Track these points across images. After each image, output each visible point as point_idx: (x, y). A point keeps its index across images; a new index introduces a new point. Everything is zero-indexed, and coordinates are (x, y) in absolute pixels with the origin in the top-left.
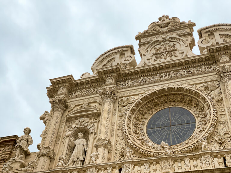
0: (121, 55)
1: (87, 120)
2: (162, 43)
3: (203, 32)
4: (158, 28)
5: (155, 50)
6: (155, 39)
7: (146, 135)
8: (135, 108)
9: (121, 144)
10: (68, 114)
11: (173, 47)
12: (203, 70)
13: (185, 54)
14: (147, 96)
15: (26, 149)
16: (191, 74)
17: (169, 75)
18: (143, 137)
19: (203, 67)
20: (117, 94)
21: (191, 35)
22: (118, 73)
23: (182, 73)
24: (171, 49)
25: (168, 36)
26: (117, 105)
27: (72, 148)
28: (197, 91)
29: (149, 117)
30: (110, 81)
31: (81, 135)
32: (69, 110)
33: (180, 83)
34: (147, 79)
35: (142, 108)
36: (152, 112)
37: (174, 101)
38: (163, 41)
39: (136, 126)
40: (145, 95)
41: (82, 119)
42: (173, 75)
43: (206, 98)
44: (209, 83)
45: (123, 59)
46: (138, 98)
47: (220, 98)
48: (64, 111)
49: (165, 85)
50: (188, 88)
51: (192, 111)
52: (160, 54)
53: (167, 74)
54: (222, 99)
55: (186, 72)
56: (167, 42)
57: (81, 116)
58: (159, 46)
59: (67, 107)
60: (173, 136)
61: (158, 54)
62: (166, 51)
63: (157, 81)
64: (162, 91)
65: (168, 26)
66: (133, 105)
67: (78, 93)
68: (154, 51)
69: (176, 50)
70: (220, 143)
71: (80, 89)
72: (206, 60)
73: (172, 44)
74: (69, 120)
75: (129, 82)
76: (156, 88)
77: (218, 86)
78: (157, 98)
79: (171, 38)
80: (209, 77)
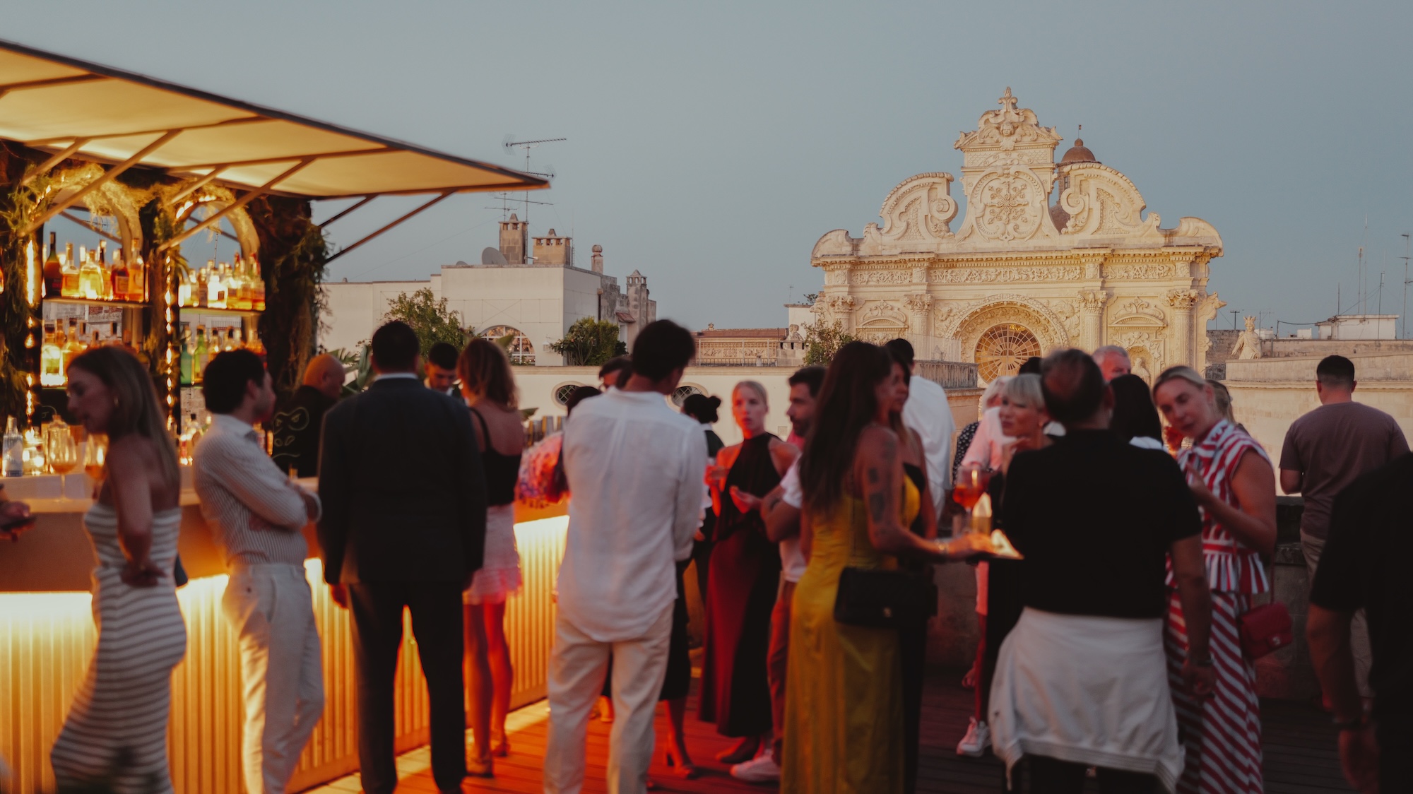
2: (1003, 179)
3: (1072, 174)
4: (997, 135)
5: (991, 193)
6: (991, 165)
8: (959, 329)
10: (859, 322)
11: (1021, 194)
12: (1061, 274)
13: (1038, 220)
14: (978, 310)
16: (1042, 278)
19: (1061, 267)
20: (931, 301)
22: (931, 260)
23: (1030, 273)
24: (1018, 199)
25: (1016, 163)
26: (931, 316)
28: (1047, 316)
29: (978, 336)
30: (920, 274)
32: (856, 308)
33: (1025, 292)
34: (977, 274)
35: (968, 324)
36: (983, 328)
37: (1014, 315)
38: (1004, 175)
40: (974, 308)
41: (880, 333)
42: (1017, 275)
45: (935, 206)
46: (963, 308)
47: (1075, 332)
48: (851, 314)
49: (1004, 293)
50: (1034, 307)
52: (999, 208)
53: (1008, 271)
54: (1078, 336)
55: (1036, 274)
57: (880, 330)
58: (998, 184)
59: (852, 306)
61: (995, 206)
62: (1007, 204)
63: (993, 281)
64: (999, 305)
65: (1014, 133)
66: (955, 321)
67: (866, 276)
68: (988, 198)
71: (868, 270)
72: (1067, 259)
73: (1018, 184)
74: (860, 331)
75: (948, 274)
76: (988, 293)
77: (1077, 310)
78: (991, 310)
79: (1018, 172)
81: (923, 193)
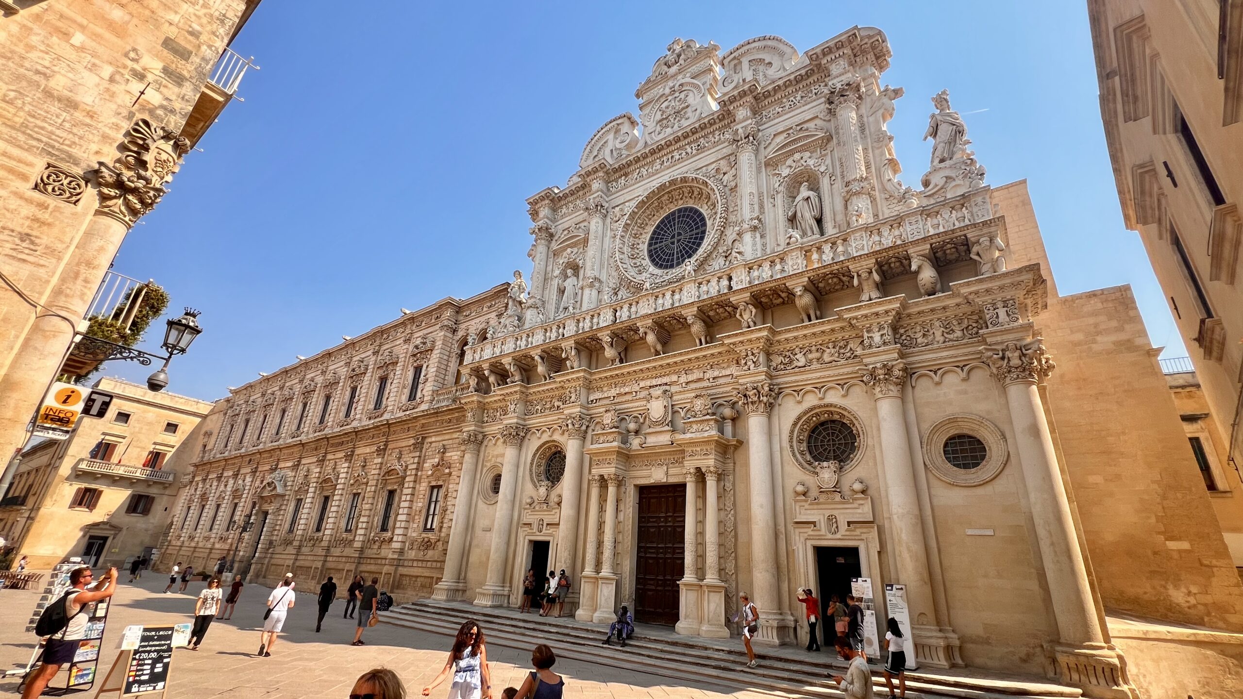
0: (616, 133)
1: (575, 250)
2: (670, 98)
3: (726, 62)
4: (666, 68)
5: (660, 113)
6: (661, 92)
7: (647, 258)
8: (628, 222)
9: (613, 277)
10: (554, 246)
11: (685, 101)
12: (717, 138)
13: (698, 112)
14: (643, 200)
15: (518, 299)
16: (700, 149)
17: (672, 157)
18: (643, 262)
19: (717, 133)
20: (606, 205)
21: (710, 70)
22: (605, 170)
23: (689, 150)
24: (683, 105)
25: (680, 80)
26: (608, 220)
27: (562, 291)
28: (705, 179)
29: (650, 229)
30: (596, 185)
31: (569, 272)
32: (556, 238)
33: (684, 169)
34: (644, 171)
35: (639, 218)
36: (655, 221)
37: (681, 199)
38: (671, 94)
39: (633, 247)
40: (640, 198)
41: (569, 250)
42: (677, 157)
43: (715, 188)
44: (722, 162)
45: (618, 141)
46: (633, 204)
47: (733, 184)
48: (550, 242)
49: (665, 177)
50: (694, 176)
51: (704, 210)
52: (666, 118)
53: (670, 156)
54: (736, 186)
55: (693, 148)
56: (677, 94)
57: (568, 246)
58: (666, 104)
59: (552, 236)
60: (677, 253)
61: (663, 119)
62: (674, 111)
63: (657, 172)
64: (662, 187)
65: (678, 61)
66: (626, 217)
67: (564, 210)
68: (658, 116)
69: (687, 107)
70: (726, 257)
71: (565, 204)
72: (720, 120)
73: (682, 96)
74: (556, 254)
75: (622, 180)
76: (655, 183)
77: (733, 163)
78: (658, 199)
79: (681, 85)
80: (724, 150)
81: (611, 136)
